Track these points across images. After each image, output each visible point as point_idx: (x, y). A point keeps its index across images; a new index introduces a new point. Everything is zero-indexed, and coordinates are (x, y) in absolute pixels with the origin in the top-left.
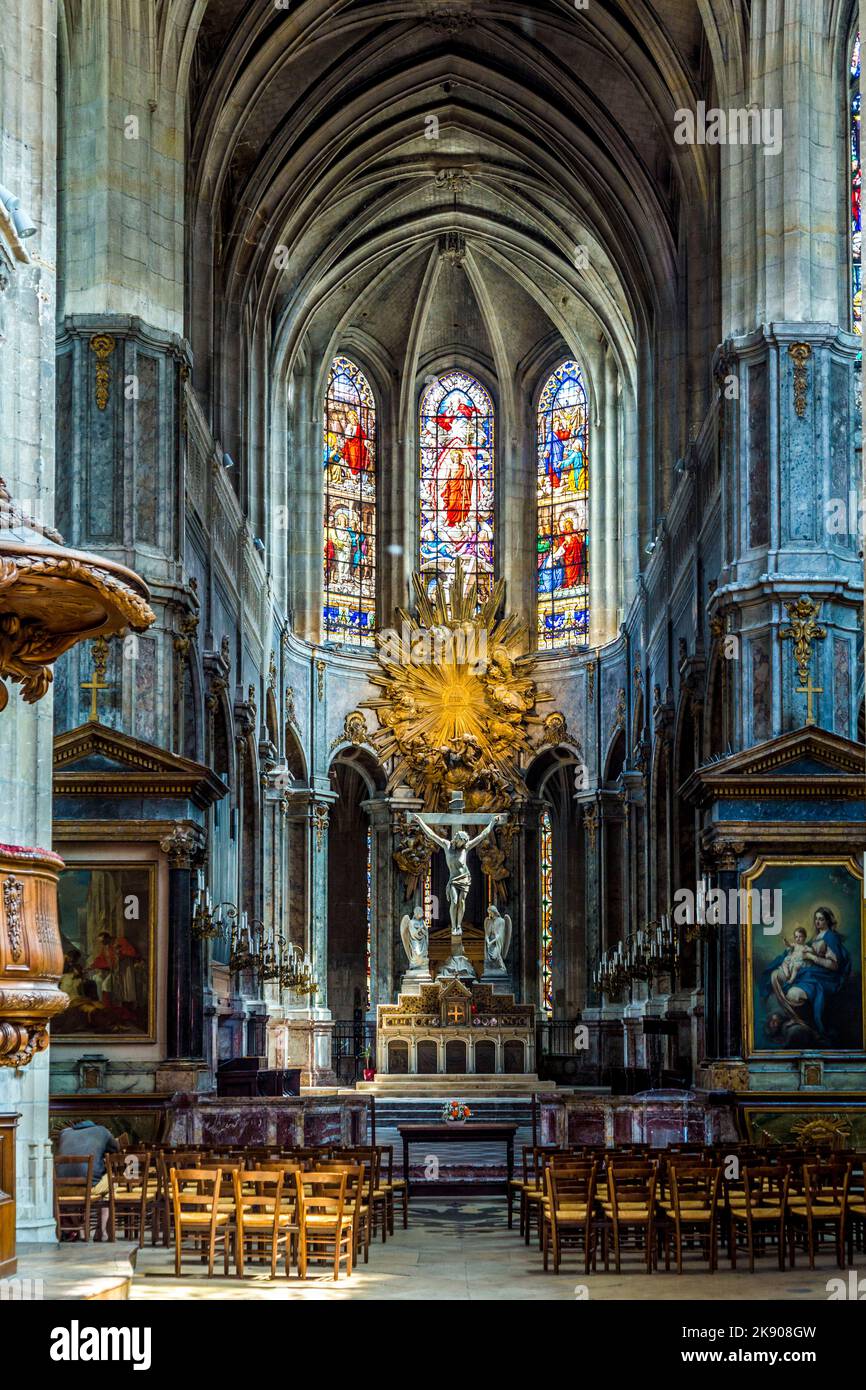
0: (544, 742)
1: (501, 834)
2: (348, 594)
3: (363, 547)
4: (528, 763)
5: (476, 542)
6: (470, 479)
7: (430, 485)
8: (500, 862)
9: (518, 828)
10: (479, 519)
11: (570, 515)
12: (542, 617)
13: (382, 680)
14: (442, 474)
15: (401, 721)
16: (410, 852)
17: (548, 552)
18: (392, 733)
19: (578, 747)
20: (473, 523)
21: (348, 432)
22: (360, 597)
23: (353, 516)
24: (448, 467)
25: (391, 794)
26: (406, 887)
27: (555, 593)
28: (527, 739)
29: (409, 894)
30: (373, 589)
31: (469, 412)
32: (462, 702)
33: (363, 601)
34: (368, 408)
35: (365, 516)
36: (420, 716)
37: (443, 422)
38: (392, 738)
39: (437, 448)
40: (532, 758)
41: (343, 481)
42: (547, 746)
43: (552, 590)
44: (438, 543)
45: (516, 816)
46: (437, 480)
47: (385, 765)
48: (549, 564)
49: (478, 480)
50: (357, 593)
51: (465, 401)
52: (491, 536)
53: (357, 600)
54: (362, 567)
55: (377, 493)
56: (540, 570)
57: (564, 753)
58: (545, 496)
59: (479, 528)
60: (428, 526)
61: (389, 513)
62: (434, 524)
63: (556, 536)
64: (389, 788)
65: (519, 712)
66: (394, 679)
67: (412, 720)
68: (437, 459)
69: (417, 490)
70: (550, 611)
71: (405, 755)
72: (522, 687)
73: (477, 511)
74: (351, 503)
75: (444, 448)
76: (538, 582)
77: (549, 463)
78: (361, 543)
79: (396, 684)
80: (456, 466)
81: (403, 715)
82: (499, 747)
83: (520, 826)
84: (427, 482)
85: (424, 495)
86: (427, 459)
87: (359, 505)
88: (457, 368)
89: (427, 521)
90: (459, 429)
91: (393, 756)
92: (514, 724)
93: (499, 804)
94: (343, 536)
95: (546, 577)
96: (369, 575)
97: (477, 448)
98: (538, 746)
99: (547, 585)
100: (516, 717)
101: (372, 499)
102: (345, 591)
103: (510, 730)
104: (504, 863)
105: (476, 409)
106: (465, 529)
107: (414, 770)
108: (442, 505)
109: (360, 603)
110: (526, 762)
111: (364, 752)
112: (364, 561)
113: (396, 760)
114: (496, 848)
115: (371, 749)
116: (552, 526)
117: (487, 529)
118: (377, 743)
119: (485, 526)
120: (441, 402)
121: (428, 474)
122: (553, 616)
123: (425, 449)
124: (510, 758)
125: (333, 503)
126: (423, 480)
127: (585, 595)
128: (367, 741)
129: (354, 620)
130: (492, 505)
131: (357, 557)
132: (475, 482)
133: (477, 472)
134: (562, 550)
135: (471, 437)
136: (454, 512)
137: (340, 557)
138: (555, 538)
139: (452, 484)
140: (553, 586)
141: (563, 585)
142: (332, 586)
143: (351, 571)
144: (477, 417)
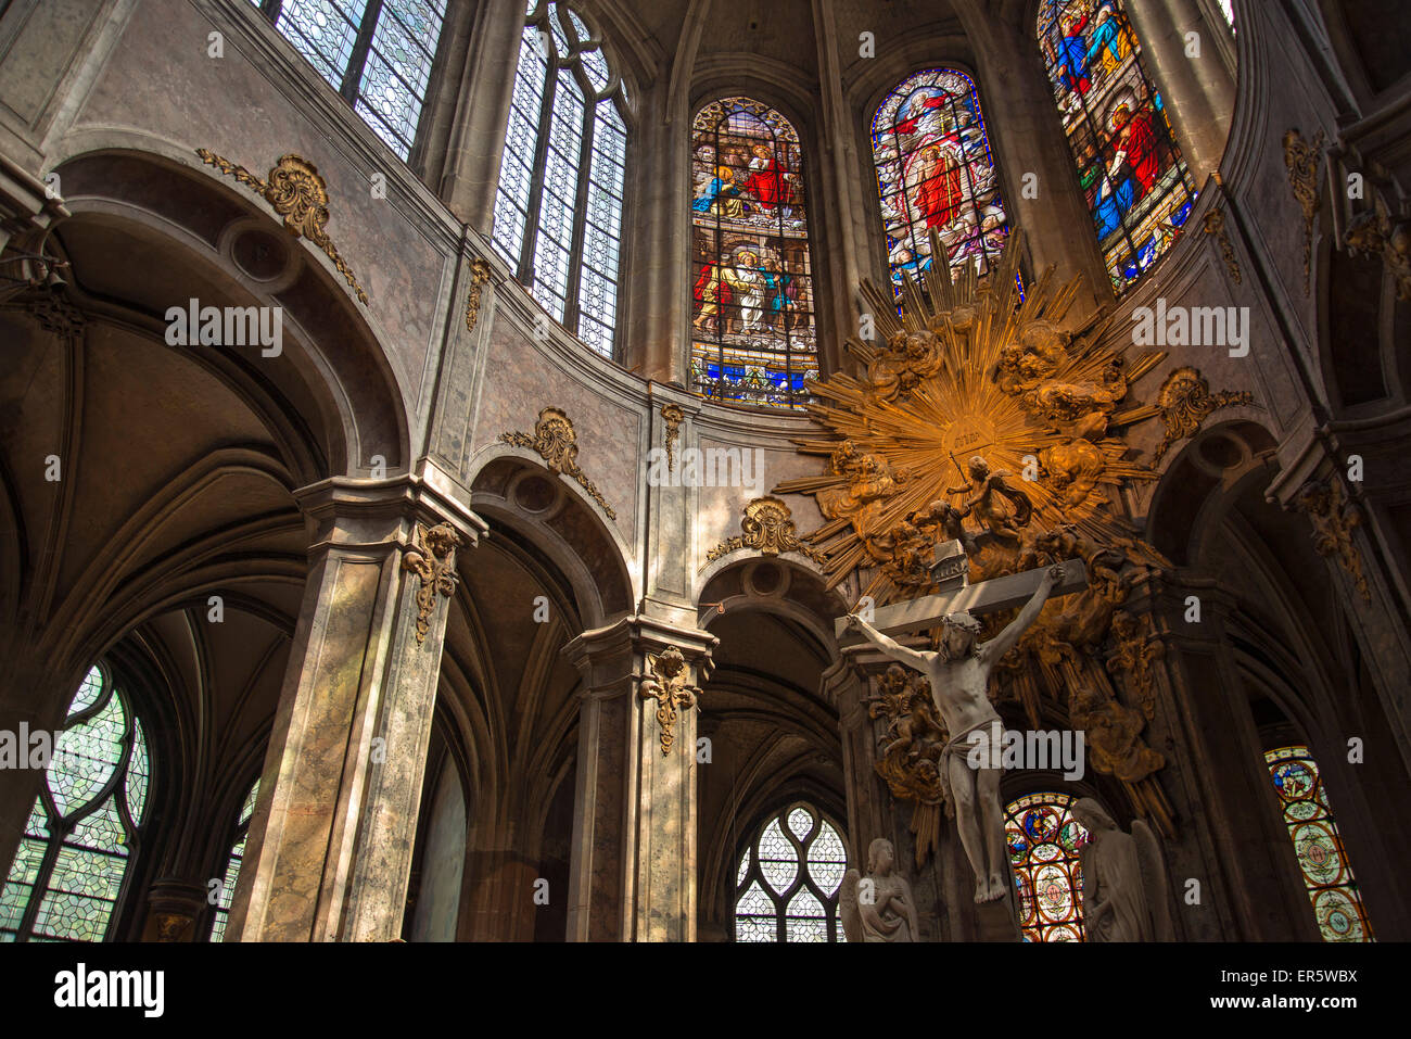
1: (1121, 670)
2: (763, 349)
3: (789, 290)
4: (1146, 505)
5: (981, 235)
6: (956, 168)
7: (896, 200)
8: (1132, 733)
9: (1157, 645)
10: (979, 209)
11: (1119, 103)
12: (1115, 271)
13: (824, 445)
14: (912, 180)
15: (866, 501)
16: (906, 748)
17: (1099, 177)
18: (851, 528)
19: (1248, 400)
20: (969, 216)
21: (754, 166)
22: (787, 352)
23: (767, 255)
24: (919, 168)
26: (914, 836)
27: (1128, 222)
28: (1130, 455)
29: (921, 850)
30: (813, 340)
31: (937, 104)
32: (981, 442)
33: (793, 358)
34: (788, 143)
35: (791, 254)
36: (902, 487)
37: (903, 127)
38: (850, 537)
39: (899, 157)
40: (1151, 489)
41: (747, 217)
42: (1175, 450)
43: (1121, 222)
44: (917, 261)
45: (1146, 619)
46: (905, 190)
47: (841, 588)
48: (1105, 190)
49: (967, 164)
50: (782, 346)
51: (931, 93)
52: (1002, 217)
53: (783, 358)
54: (789, 315)
55: (808, 227)
56: (1096, 209)
58: (1074, 115)
59: (980, 215)
60: (898, 247)
62: (908, 241)
63: (1107, 145)
65: (1096, 406)
66: (843, 438)
67: (886, 498)
68: (901, 169)
69: (875, 211)
70: (1126, 252)
71: (881, 562)
72: (1099, 372)
73: (974, 198)
74: (763, 240)
75: (910, 152)
76: (1095, 228)
78: (784, 287)
79: (846, 446)
80: (931, 163)
81: (864, 489)
82: (1075, 494)
83: (1161, 638)
84: (889, 200)
85: (888, 213)
86: (886, 174)
87: (776, 241)
89: (897, 241)
90: (926, 126)
91: (857, 568)
92: (1093, 437)
93: (1096, 601)
94: (746, 277)
95: (1106, 212)
96: (804, 324)
97: (959, 132)
98: (1158, 458)
99: (1111, 221)
100: (1094, 420)
101: (801, 234)
102: (756, 344)
103: (1084, 451)
104: (1144, 734)
105: (949, 94)
106: (959, 226)
107: (903, 585)
108: (916, 214)
109: (788, 361)
110: (1141, 503)
111: (794, 569)
112: (792, 305)
113: (863, 575)
114: (1114, 705)
115: (808, 563)
116: (1094, 140)
117: (995, 214)
118: (821, 549)
119: (992, 210)
120: (897, 112)
121: (890, 190)
122: (1135, 255)
123: (882, 165)
124: (1100, 505)
125: (728, 239)
126: (884, 198)
127: (1180, 178)
128: (793, 549)
129: (777, 382)
130: (995, 181)
131: (778, 303)
132: (963, 171)
133: (964, 156)
134: (1121, 154)
135: (947, 126)
136: (938, 216)
137: (745, 301)
138: (1104, 154)
139: (929, 185)
140: (1121, 213)
141: (1137, 200)
142: (728, 338)
143: (766, 320)
144: (952, 102)
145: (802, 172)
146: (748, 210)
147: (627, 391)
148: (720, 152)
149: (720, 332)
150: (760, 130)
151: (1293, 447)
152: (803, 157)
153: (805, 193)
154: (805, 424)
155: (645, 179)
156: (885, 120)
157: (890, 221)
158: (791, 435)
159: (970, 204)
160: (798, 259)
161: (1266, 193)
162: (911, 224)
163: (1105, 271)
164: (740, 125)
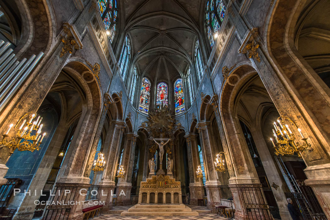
0: (177, 128)
4: (174, 133)
5: (165, 102)
6: (164, 94)
10: (165, 99)
11: (179, 96)
13: (149, 119)
15: (152, 125)
17: (176, 102)
19: (184, 128)
21: (146, 86)
23: (146, 97)
24: (161, 92)
25: (149, 137)
28: (174, 128)
30: (149, 107)
31: (164, 86)
37: (160, 87)
38: (150, 128)
40: (175, 131)
44: (159, 102)
47: (149, 132)
48: (176, 103)
51: (163, 85)
53: (146, 108)
54: (147, 103)
55: (150, 94)
57: (181, 130)
58: (176, 95)
59: (165, 100)
61: (152, 97)
64: (149, 136)
67: (154, 125)
69: (156, 95)
72: (173, 120)
75: (160, 90)
76: (175, 106)
77: (176, 91)
78: (147, 100)
85: (157, 96)
86: (158, 92)
87: (147, 95)
88: (162, 82)
89: (158, 99)
90: (162, 88)
92: (172, 126)
94: (144, 98)
95: (176, 105)
96: (148, 105)
99: (176, 106)
100: (172, 124)
101: (149, 95)
105: (165, 86)
108: (160, 97)
111: (145, 129)
112: (148, 102)
113: (151, 132)
115: (146, 129)
116: (177, 98)
117: (167, 100)
118: (147, 128)
119: (166, 100)
120: (160, 85)
121: (158, 93)
122: (178, 110)
125: (143, 94)
127: (183, 106)
128: (145, 128)
129: (145, 110)
130: (167, 97)
131: (146, 102)
134: (178, 101)
135: (164, 89)
136: (162, 98)
137: (144, 101)
138: (177, 100)
139: (162, 95)
140: (177, 106)
141: (179, 106)
142: (142, 104)
143: (145, 103)
145: (151, 88)
146: (145, 91)
147: (135, 110)
148: (144, 84)
149: (141, 104)
150: (147, 82)
151: (187, 134)
152: (151, 87)
153: (150, 91)
154: (148, 116)
155: (138, 86)
156: (159, 86)
158: (147, 117)
160: (149, 98)
161: (190, 114)
163: (175, 111)
164: (146, 81)
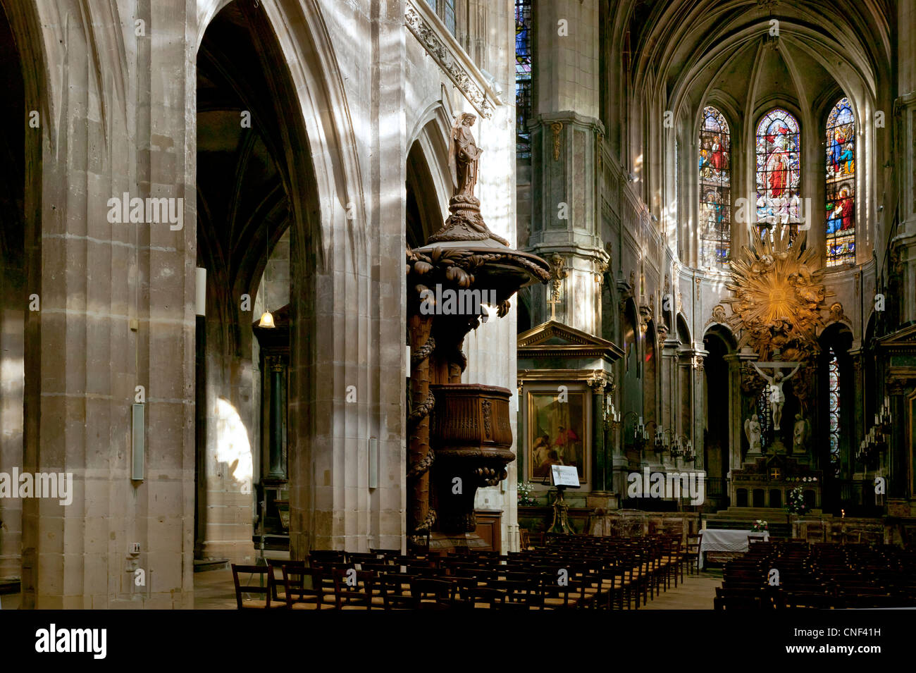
0: (830, 320)
1: (804, 372)
3: (723, 213)
4: (821, 332)
6: (786, 170)
7: (762, 175)
8: (804, 389)
9: (814, 370)
11: (845, 188)
12: (829, 248)
13: (734, 287)
14: (769, 168)
15: (745, 310)
16: (751, 384)
17: (832, 209)
18: (740, 316)
21: (714, 148)
22: (721, 241)
23: (717, 195)
24: (772, 164)
25: (740, 351)
26: (749, 403)
27: (837, 233)
28: (820, 318)
30: (729, 235)
31: (785, 131)
32: (781, 298)
33: (723, 243)
34: (726, 134)
35: (724, 195)
36: (756, 307)
38: (740, 319)
39: (766, 153)
40: (823, 329)
41: (711, 176)
42: (832, 322)
43: (835, 232)
45: (813, 363)
46: (766, 172)
47: (736, 335)
48: (833, 217)
49: (790, 170)
50: (720, 238)
55: (730, 182)
56: (828, 221)
61: (738, 193)
64: (739, 348)
65: (815, 303)
67: (751, 309)
69: (754, 178)
70: (833, 244)
71: (748, 329)
72: (817, 289)
73: (790, 188)
74: (716, 188)
76: (827, 227)
77: (833, 158)
78: (722, 211)
79: (742, 289)
80: (777, 163)
81: (746, 307)
82: (803, 323)
83: (817, 368)
84: (760, 173)
85: (759, 181)
86: (760, 160)
87: (720, 189)
88: (778, 108)
91: (741, 329)
92: (812, 310)
93: (803, 356)
94: (710, 207)
95: (831, 224)
96: (727, 228)
97: (790, 152)
98: (827, 322)
99: (832, 229)
100: (813, 306)
101: (728, 185)
102: (712, 238)
103: (809, 313)
104: (806, 390)
107: (753, 337)
108: (769, 186)
109: (721, 244)
110: (819, 332)
111: (724, 327)
112: (724, 220)
113: (742, 332)
114: (802, 381)
115: (728, 326)
116: (834, 194)
118: (732, 322)
121: (761, 169)
122: (835, 247)
123: (759, 154)
124: (809, 329)
125: (705, 188)
126: (758, 172)
128: (725, 321)
130: (799, 184)
131: (720, 219)
132: (788, 172)
133: (790, 166)
134: (841, 208)
135: (786, 146)
136: (777, 190)
137: (709, 218)
138: (836, 202)
139: (775, 173)
140: (836, 230)
141: (841, 229)
143: (716, 227)
144: (790, 134)
145: (730, 151)
147: (689, 276)
148: (703, 141)
150: (716, 127)
151: (857, 346)
152: (731, 142)
154: (729, 279)
157: (759, 185)
158: (725, 283)
159: (788, 190)
160: (726, 197)
162: (766, 189)
164: (709, 124)
